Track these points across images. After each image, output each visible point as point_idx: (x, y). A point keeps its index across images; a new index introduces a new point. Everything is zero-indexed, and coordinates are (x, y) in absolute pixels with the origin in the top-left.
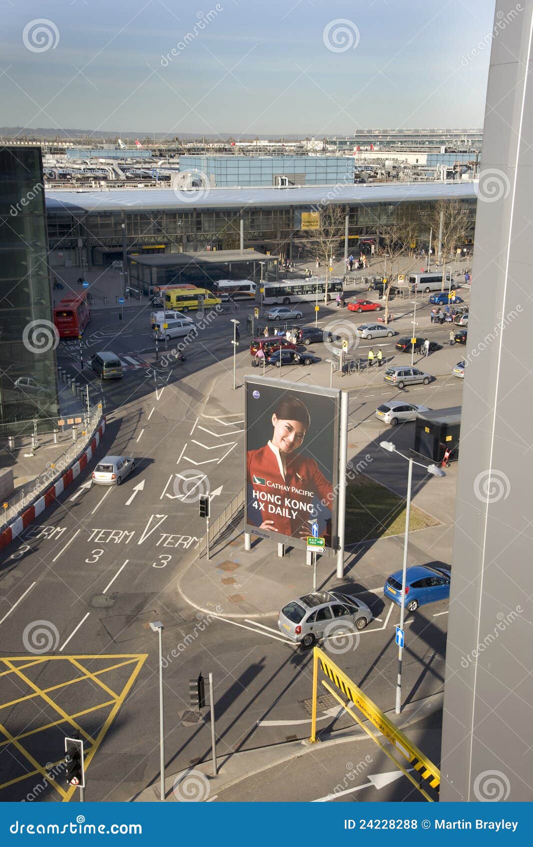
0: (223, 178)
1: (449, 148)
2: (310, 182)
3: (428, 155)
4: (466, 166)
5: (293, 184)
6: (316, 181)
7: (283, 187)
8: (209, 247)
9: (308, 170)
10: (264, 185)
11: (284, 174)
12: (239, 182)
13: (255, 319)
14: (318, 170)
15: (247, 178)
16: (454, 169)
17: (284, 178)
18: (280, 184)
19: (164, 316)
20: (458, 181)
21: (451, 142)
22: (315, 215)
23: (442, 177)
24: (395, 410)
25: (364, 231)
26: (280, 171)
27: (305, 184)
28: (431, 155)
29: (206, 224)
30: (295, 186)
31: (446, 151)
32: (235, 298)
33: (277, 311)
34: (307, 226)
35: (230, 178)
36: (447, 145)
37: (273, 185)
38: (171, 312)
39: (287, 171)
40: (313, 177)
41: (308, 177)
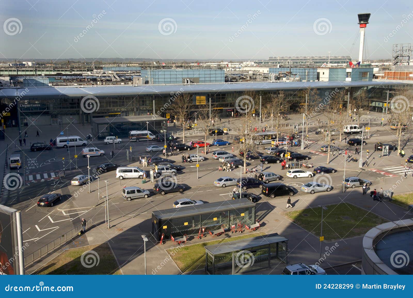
0: (157, 80)
1: (281, 65)
2: (202, 81)
3: (269, 69)
4: (285, 74)
5: (193, 83)
6: (205, 81)
7: (187, 84)
8: (148, 113)
9: (201, 76)
10: (178, 83)
11: (188, 78)
12: (165, 82)
13: (129, 152)
14: (206, 76)
15: (169, 80)
16: (279, 75)
17: (188, 80)
18: (186, 83)
19: (88, 150)
20: (281, 81)
21: (282, 62)
22: (203, 98)
23: (272, 79)
24: (181, 204)
25: (229, 105)
26: (186, 76)
27: (199, 83)
28: (271, 68)
29: (148, 102)
30: (194, 84)
31: (280, 67)
32: (140, 140)
33: (151, 147)
34: (199, 103)
35: (160, 80)
36: (281, 64)
37: (182, 83)
38: (92, 148)
39: (190, 76)
40: (203, 79)
41: (201, 79)
